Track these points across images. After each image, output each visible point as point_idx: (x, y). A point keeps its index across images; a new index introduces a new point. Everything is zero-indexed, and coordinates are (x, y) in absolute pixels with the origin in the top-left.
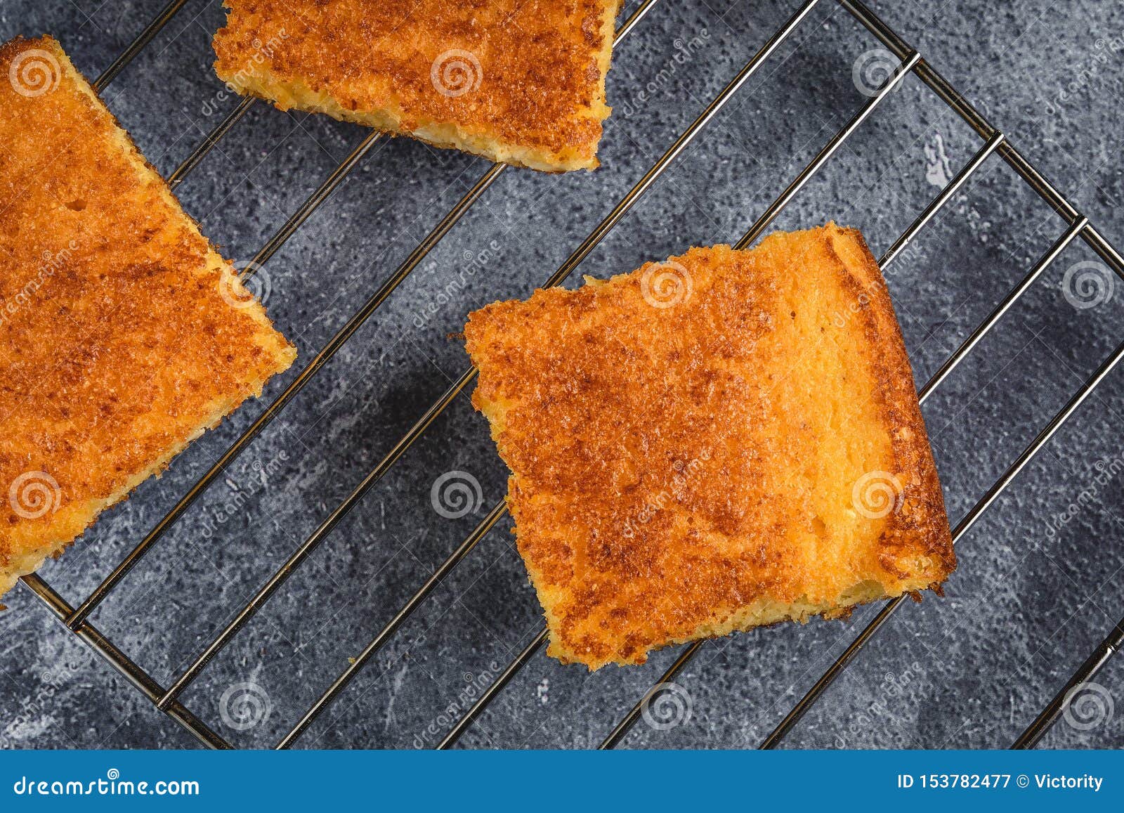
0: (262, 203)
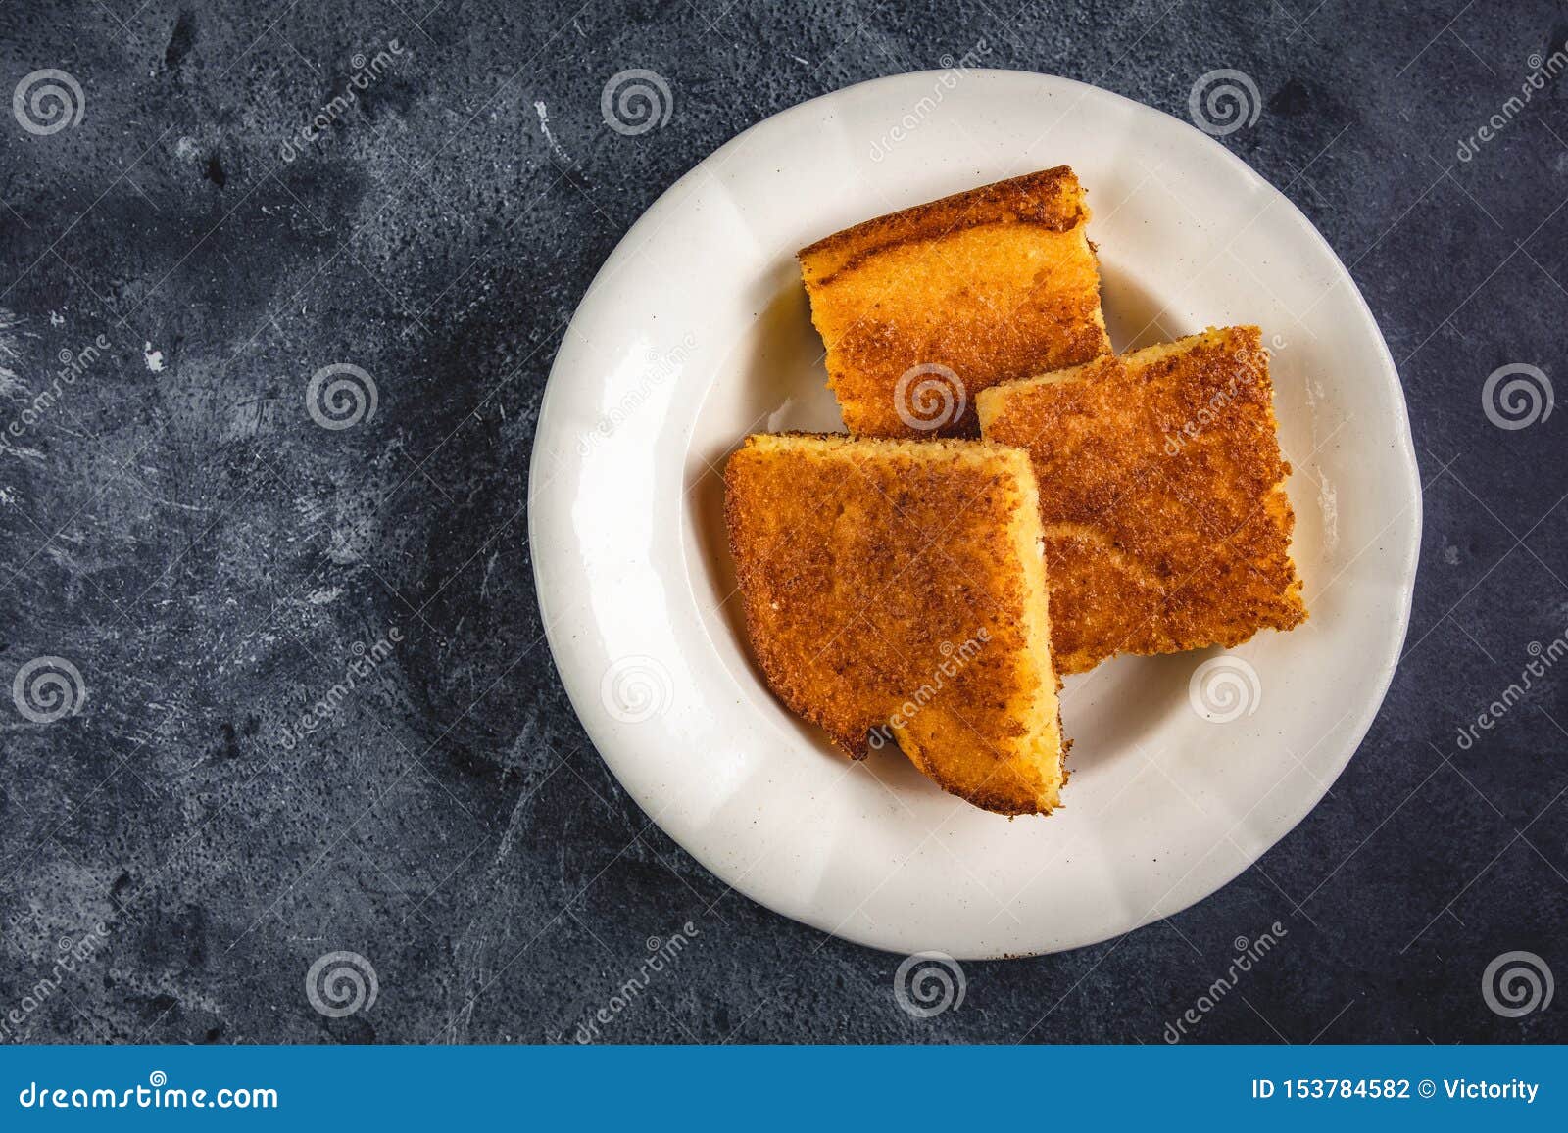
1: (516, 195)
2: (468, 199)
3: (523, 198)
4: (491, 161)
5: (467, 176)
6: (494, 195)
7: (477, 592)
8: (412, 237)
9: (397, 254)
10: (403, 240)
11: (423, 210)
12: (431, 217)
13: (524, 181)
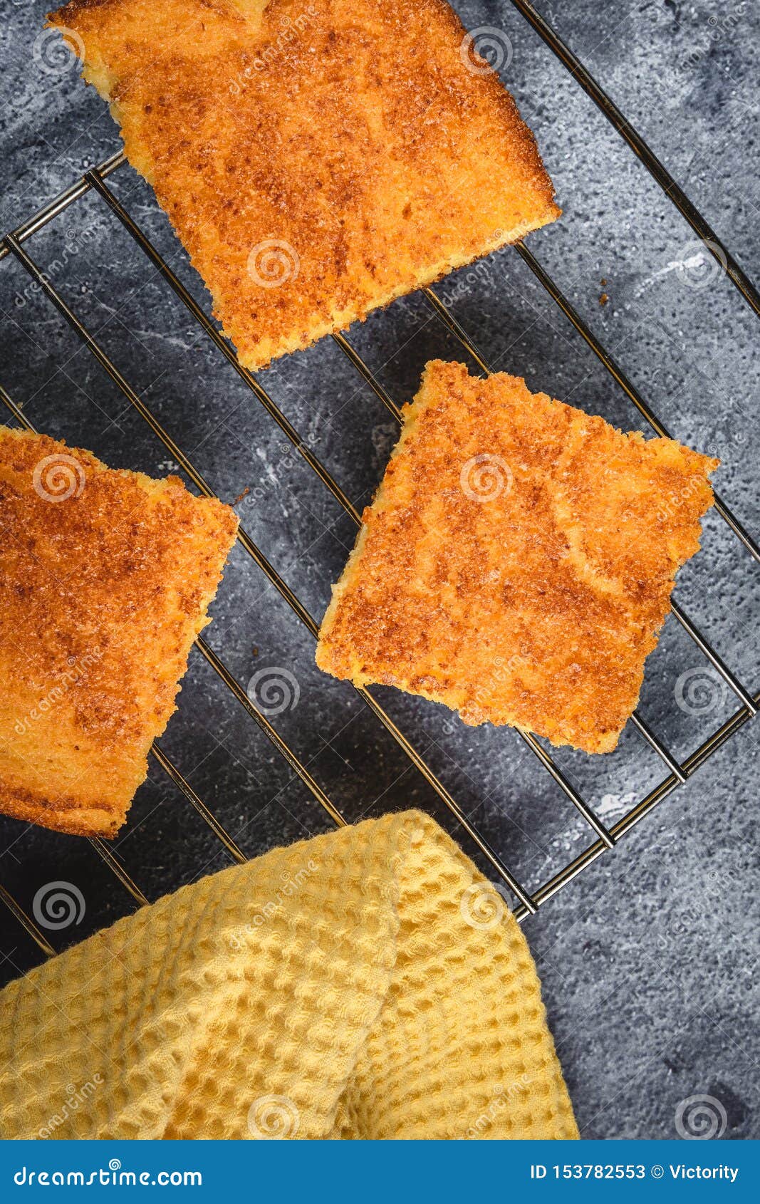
0: (587, 224)
1: (596, 236)
2: (591, 180)
3: (593, 244)
4: (635, 206)
5: (617, 179)
6: (596, 210)
7: (146, 201)
8: (547, 118)
9: (527, 102)
10: (543, 108)
11: (578, 130)
12: (570, 139)
13: (612, 245)
